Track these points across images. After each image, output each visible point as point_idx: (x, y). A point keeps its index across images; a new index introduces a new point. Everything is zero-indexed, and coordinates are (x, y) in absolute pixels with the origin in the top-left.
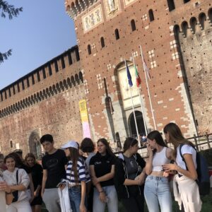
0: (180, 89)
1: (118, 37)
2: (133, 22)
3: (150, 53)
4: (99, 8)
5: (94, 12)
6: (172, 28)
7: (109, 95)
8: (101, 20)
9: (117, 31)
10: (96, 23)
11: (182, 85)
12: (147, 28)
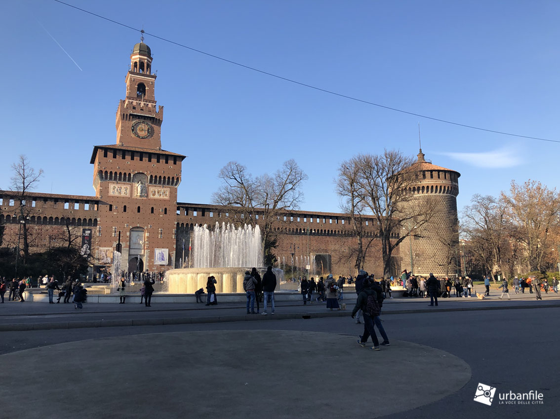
0: (173, 253)
1: (139, 211)
2: (152, 208)
3: (160, 229)
4: (129, 187)
5: (123, 187)
6: (176, 223)
7: (120, 243)
8: (128, 195)
9: (139, 208)
10: (123, 194)
11: (175, 252)
12: (161, 216)
